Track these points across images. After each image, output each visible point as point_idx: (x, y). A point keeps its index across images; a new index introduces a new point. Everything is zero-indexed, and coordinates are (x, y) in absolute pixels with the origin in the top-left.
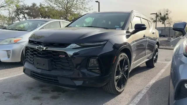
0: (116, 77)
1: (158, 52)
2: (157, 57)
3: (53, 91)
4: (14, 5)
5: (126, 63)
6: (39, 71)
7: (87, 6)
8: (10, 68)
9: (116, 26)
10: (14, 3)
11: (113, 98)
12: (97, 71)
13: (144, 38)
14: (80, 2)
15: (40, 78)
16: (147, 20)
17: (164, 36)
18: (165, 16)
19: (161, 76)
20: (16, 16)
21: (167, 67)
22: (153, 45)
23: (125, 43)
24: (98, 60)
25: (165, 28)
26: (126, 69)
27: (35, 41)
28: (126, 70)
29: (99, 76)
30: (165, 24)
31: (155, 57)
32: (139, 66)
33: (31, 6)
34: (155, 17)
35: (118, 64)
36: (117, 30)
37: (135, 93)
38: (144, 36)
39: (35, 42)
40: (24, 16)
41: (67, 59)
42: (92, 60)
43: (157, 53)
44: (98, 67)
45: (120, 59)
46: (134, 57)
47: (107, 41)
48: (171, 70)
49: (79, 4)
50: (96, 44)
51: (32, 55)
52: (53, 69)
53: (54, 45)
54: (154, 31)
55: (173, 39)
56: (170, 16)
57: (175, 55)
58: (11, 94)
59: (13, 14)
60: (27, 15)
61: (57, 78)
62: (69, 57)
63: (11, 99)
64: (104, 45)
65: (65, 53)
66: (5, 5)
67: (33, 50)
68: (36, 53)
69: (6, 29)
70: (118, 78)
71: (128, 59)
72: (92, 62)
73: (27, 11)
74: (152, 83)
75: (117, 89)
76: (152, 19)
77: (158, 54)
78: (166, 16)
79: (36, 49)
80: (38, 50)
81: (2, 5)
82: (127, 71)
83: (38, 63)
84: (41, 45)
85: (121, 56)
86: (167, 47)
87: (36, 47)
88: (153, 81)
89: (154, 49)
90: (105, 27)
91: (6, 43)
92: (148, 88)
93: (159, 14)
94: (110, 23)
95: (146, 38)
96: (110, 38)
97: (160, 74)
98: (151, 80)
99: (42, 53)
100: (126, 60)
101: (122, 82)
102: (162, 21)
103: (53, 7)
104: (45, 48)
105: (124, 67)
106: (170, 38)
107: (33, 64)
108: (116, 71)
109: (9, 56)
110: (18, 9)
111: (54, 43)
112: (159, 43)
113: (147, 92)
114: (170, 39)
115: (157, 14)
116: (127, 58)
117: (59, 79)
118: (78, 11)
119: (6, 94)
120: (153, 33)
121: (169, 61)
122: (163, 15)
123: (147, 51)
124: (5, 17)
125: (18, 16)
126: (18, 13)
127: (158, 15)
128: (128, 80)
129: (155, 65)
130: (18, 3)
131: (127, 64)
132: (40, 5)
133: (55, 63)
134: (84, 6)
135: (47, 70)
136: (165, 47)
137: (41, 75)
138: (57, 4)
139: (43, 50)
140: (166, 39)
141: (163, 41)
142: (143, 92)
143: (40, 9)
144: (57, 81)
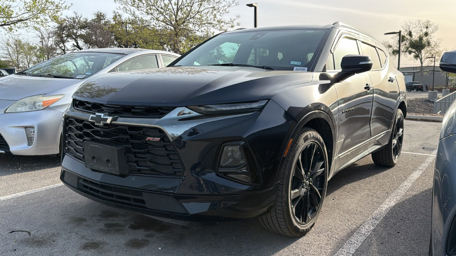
0: (293, 192)
1: (402, 128)
2: (400, 139)
3: (134, 227)
4: (47, 17)
5: (320, 157)
6: (97, 177)
7: (226, 18)
8: (33, 169)
9: (292, 63)
10: (47, 11)
11: (286, 246)
12: (242, 177)
13: (366, 93)
14: (209, 6)
15: (100, 195)
16: (375, 47)
17: (419, 89)
18: (421, 39)
19: (412, 189)
20: (57, 44)
21: (426, 165)
22: (391, 111)
23: (317, 106)
24: (245, 149)
25: (422, 67)
26: (320, 171)
27: (87, 102)
28: (318, 174)
29: (247, 190)
30: (421, 60)
31: (395, 141)
32: (353, 164)
33: (94, 20)
34: (397, 42)
35: (298, 160)
36: (294, 71)
37: (343, 234)
38: (367, 88)
39: (88, 105)
40: (76, 44)
41: (165, 146)
42: (229, 149)
43: (401, 130)
44: (244, 166)
45: (302, 145)
46: (339, 140)
47: (269, 98)
48: (436, 173)
49: (206, 11)
50: (238, 108)
51: (80, 136)
52: (132, 172)
53: (133, 110)
54: (392, 76)
55: (443, 96)
56: (433, 38)
57: (446, 134)
58: (29, 233)
59: (51, 39)
60: (84, 42)
61: (141, 195)
62: (169, 141)
63: (27, 248)
64: (261, 109)
65: (161, 131)
66: (26, 16)
67: (81, 125)
68: (88, 131)
69: (25, 74)
70: (297, 196)
71: (323, 147)
72: (230, 154)
73: (83, 32)
74: (387, 206)
75: (295, 224)
76: (390, 46)
77: (403, 132)
78: (425, 39)
79: (88, 121)
80: (93, 123)
81: (19, 18)
82: (323, 176)
83: (94, 158)
84: (101, 111)
85: (306, 139)
86: (428, 116)
87: (89, 117)
88: (390, 203)
89: (393, 121)
90: (266, 66)
91: (23, 109)
92: (376, 219)
93: (406, 33)
94: (280, 56)
95: (371, 94)
96: (276, 92)
97: (407, 184)
98: (384, 199)
99: (104, 132)
100: (319, 150)
101: (309, 205)
102: (414, 50)
103: (142, 21)
104: (109, 120)
105: (313, 167)
106: (436, 94)
107: (83, 159)
108: (294, 178)
109: (30, 141)
110: (61, 28)
111: (133, 107)
112: (406, 104)
113: (374, 230)
114: (435, 96)
115: (402, 34)
116: (322, 144)
117: (145, 197)
118: (203, 29)
119: (17, 235)
120: (391, 80)
121: (433, 150)
122: (415, 37)
123: (375, 125)
124: (32, 48)
125: (61, 45)
126: (62, 37)
127: (404, 37)
128: (325, 201)
129: (396, 160)
130: (57, 12)
131: (322, 159)
132: (115, 18)
133: (135, 156)
134: (218, 17)
135: (115, 175)
136: (421, 116)
137: (102, 186)
138: (151, 14)
139: (106, 125)
140: (424, 95)
141: (417, 100)
142: (363, 231)
143: (113, 26)
144: (143, 202)
